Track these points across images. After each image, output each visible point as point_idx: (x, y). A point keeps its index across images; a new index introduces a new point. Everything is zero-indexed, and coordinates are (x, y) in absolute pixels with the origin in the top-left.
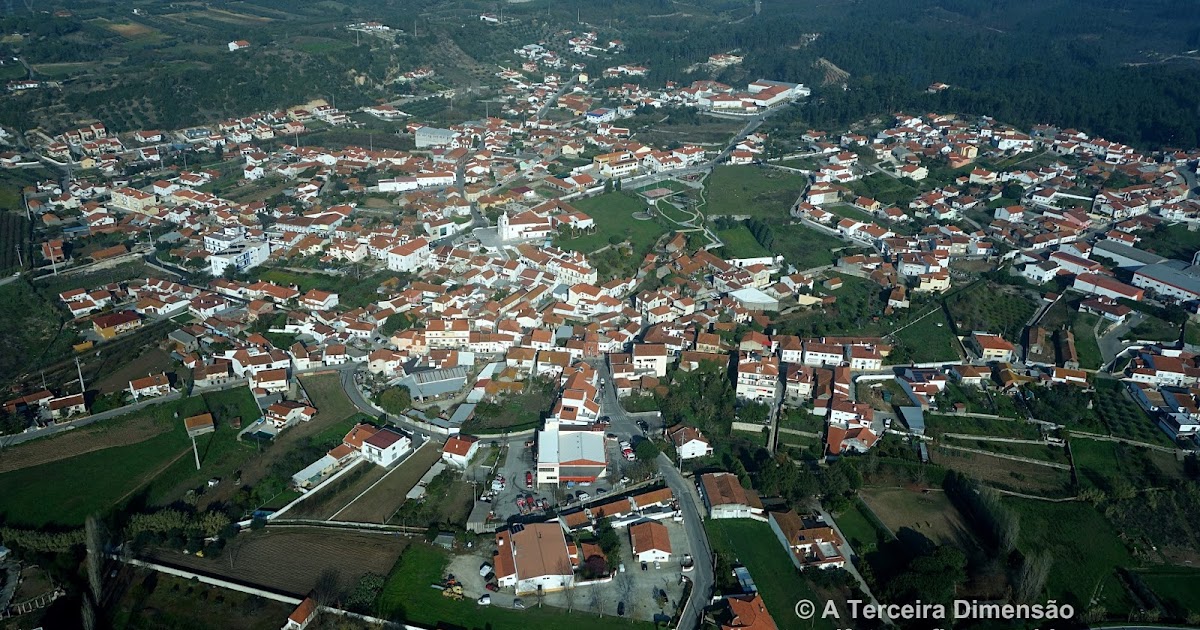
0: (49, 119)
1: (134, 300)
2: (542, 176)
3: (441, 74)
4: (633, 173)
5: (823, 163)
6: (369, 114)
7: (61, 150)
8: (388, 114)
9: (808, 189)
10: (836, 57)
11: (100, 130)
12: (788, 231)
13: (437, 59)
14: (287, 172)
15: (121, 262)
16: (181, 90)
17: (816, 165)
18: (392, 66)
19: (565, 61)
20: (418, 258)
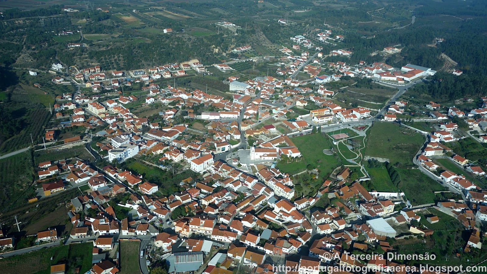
0: (80, 61)
1: (69, 172)
2: (282, 118)
3: (254, 49)
4: (329, 122)
5: (437, 128)
6: (216, 68)
7: (80, 77)
8: (224, 68)
9: (425, 146)
10: (451, 53)
11: (98, 69)
12: (409, 173)
13: (254, 41)
14: (164, 101)
15: (75, 145)
16: (136, 52)
17: (432, 128)
18: (232, 44)
19: (314, 45)
20: (206, 165)
